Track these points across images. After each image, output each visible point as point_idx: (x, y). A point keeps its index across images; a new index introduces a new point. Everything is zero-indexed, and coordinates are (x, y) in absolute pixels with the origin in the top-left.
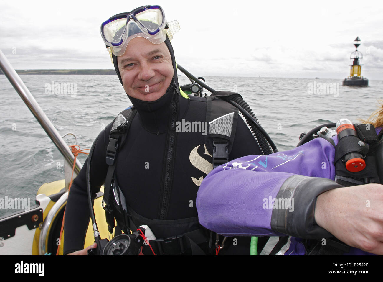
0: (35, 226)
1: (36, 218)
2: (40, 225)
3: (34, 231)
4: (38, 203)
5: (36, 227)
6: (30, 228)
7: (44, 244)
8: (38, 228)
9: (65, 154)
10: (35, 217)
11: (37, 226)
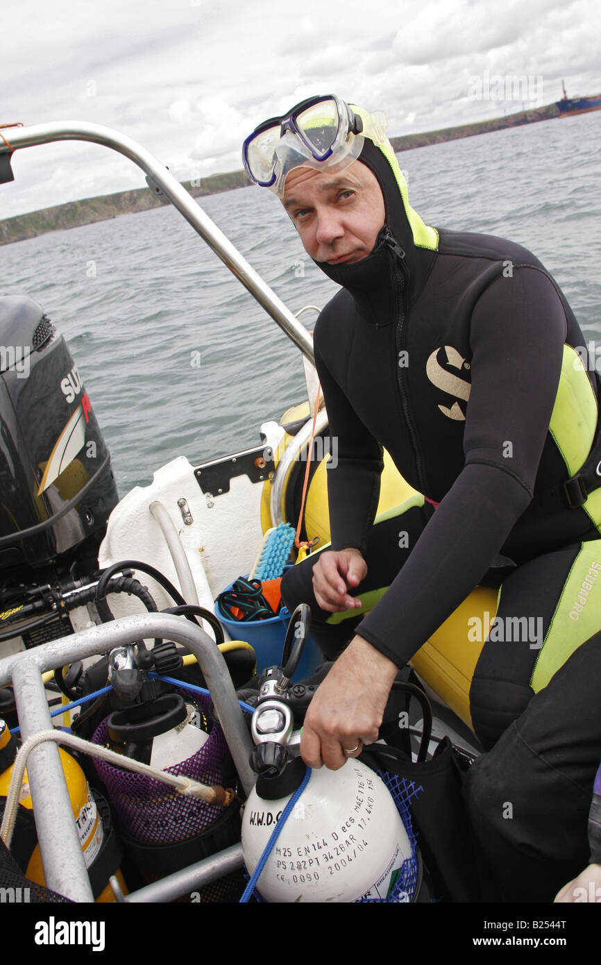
0: (261, 477)
1: (262, 463)
2: (269, 476)
3: (261, 485)
4: (263, 437)
5: (264, 480)
6: (255, 480)
7: (279, 509)
8: (269, 481)
9: (303, 348)
10: (261, 461)
11: (266, 478)
